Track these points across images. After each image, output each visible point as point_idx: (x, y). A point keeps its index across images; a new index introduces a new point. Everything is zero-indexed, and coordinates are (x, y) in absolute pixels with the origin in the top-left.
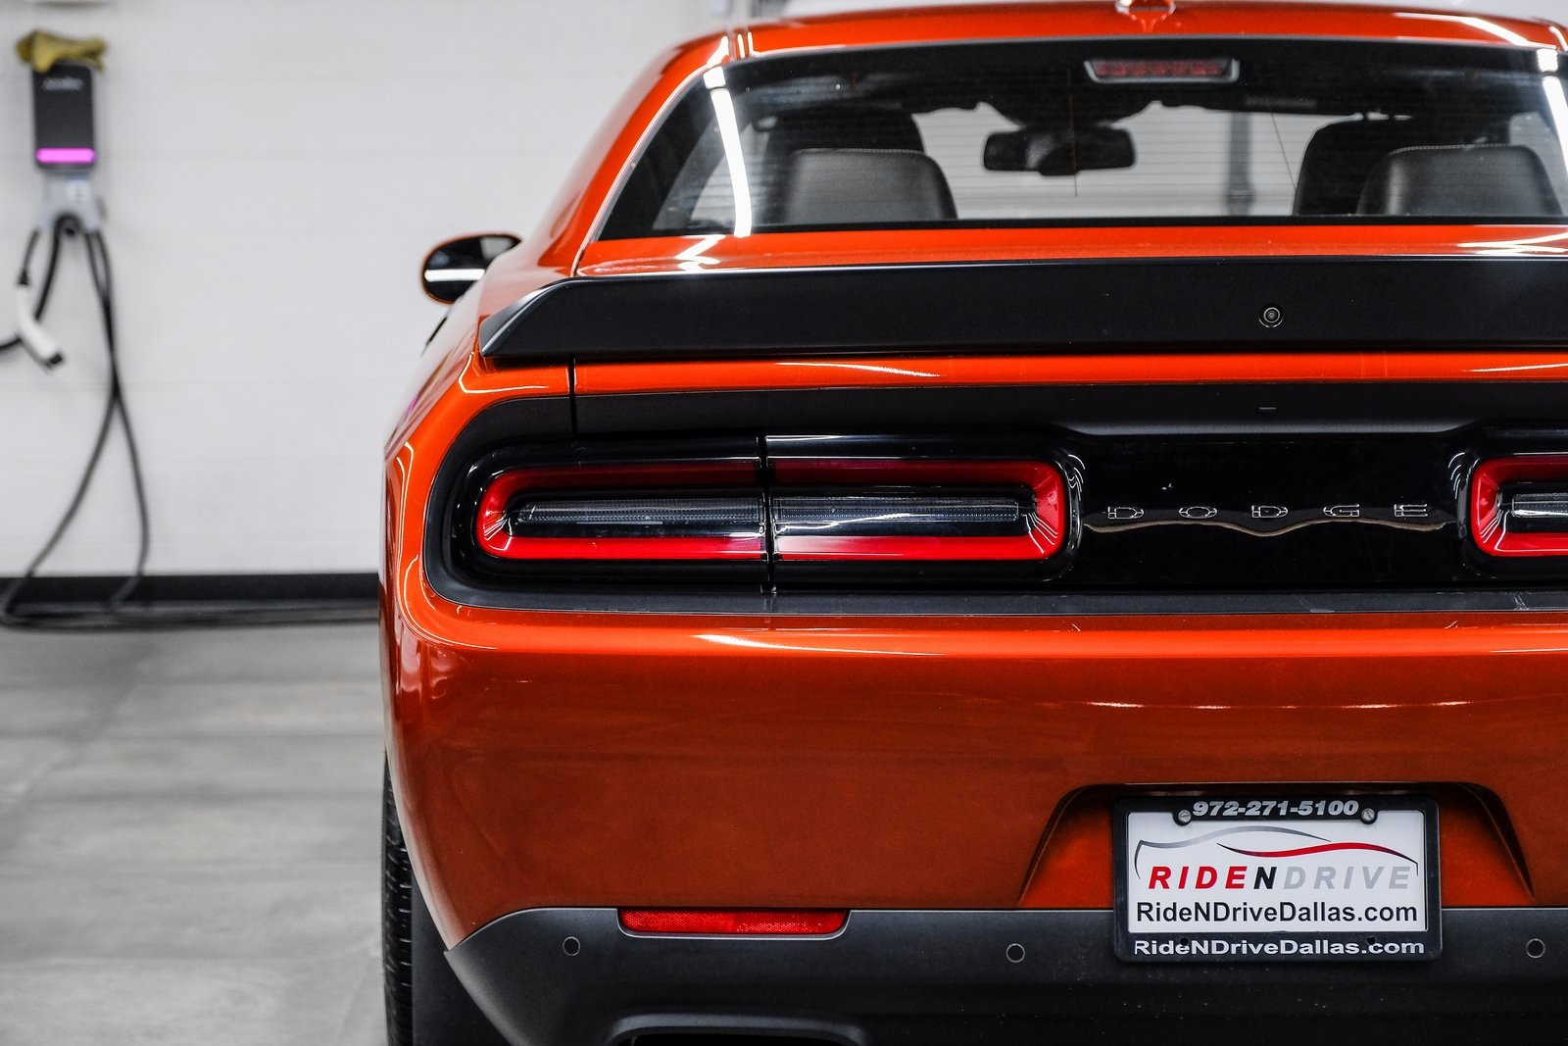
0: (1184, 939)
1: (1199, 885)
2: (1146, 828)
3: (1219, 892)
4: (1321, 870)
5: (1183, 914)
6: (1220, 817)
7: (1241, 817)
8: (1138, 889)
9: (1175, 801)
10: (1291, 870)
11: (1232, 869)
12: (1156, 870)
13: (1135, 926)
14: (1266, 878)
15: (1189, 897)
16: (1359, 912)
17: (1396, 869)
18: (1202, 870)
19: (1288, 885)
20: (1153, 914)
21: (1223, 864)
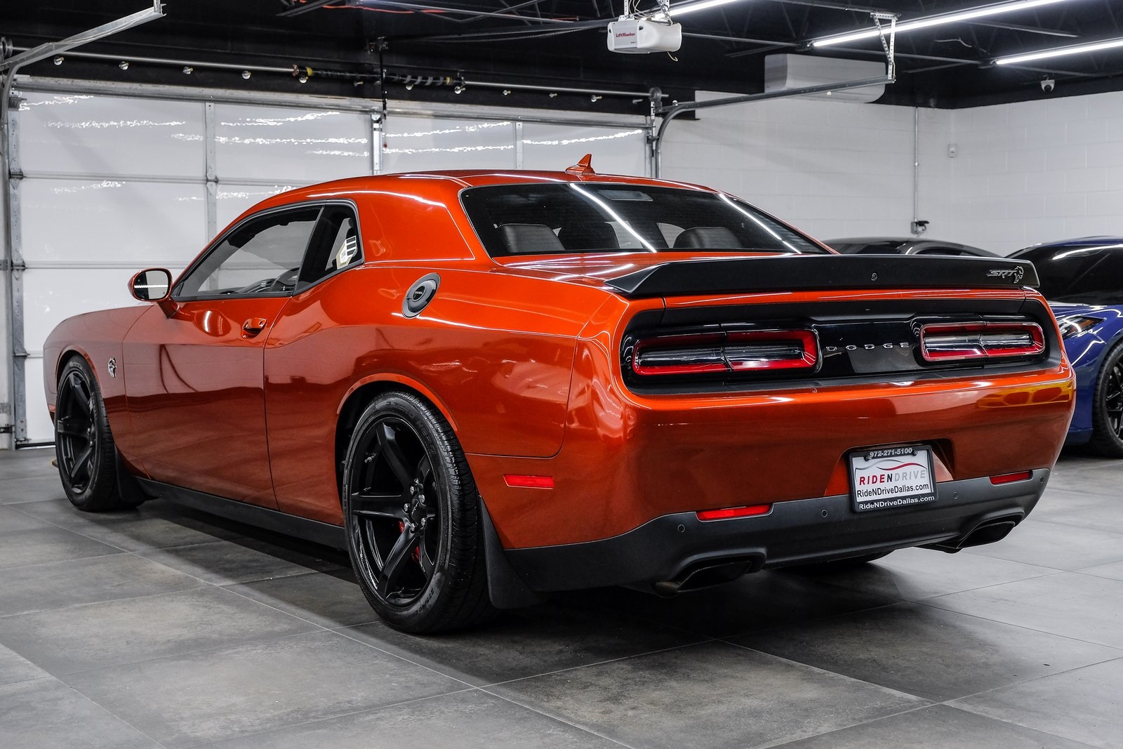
0: (872, 502)
1: (873, 483)
2: (857, 462)
3: (878, 485)
4: (904, 473)
5: (869, 493)
6: (877, 457)
7: (882, 457)
8: (858, 487)
9: (864, 453)
10: (896, 474)
11: (881, 476)
12: (861, 478)
13: (859, 499)
14: (890, 478)
15: (870, 487)
16: (914, 488)
17: (922, 471)
18: (873, 477)
19: (896, 480)
20: (862, 494)
21: (878, 473)
